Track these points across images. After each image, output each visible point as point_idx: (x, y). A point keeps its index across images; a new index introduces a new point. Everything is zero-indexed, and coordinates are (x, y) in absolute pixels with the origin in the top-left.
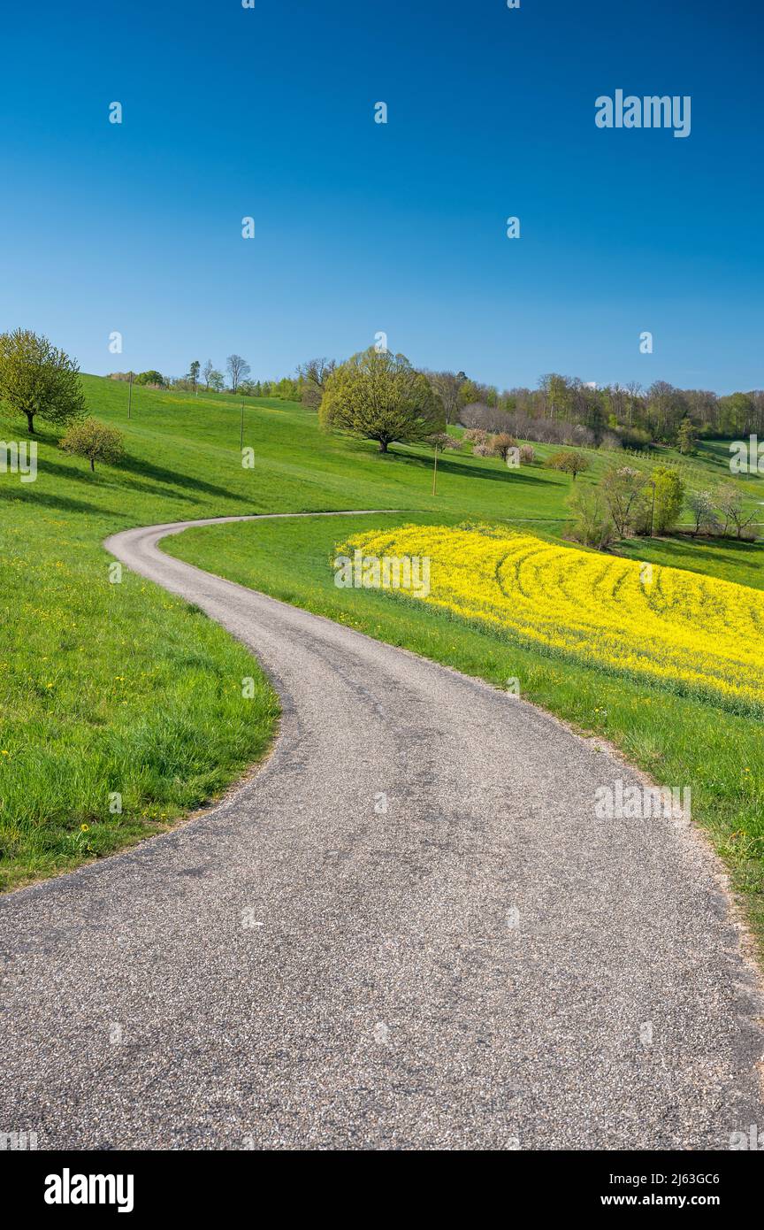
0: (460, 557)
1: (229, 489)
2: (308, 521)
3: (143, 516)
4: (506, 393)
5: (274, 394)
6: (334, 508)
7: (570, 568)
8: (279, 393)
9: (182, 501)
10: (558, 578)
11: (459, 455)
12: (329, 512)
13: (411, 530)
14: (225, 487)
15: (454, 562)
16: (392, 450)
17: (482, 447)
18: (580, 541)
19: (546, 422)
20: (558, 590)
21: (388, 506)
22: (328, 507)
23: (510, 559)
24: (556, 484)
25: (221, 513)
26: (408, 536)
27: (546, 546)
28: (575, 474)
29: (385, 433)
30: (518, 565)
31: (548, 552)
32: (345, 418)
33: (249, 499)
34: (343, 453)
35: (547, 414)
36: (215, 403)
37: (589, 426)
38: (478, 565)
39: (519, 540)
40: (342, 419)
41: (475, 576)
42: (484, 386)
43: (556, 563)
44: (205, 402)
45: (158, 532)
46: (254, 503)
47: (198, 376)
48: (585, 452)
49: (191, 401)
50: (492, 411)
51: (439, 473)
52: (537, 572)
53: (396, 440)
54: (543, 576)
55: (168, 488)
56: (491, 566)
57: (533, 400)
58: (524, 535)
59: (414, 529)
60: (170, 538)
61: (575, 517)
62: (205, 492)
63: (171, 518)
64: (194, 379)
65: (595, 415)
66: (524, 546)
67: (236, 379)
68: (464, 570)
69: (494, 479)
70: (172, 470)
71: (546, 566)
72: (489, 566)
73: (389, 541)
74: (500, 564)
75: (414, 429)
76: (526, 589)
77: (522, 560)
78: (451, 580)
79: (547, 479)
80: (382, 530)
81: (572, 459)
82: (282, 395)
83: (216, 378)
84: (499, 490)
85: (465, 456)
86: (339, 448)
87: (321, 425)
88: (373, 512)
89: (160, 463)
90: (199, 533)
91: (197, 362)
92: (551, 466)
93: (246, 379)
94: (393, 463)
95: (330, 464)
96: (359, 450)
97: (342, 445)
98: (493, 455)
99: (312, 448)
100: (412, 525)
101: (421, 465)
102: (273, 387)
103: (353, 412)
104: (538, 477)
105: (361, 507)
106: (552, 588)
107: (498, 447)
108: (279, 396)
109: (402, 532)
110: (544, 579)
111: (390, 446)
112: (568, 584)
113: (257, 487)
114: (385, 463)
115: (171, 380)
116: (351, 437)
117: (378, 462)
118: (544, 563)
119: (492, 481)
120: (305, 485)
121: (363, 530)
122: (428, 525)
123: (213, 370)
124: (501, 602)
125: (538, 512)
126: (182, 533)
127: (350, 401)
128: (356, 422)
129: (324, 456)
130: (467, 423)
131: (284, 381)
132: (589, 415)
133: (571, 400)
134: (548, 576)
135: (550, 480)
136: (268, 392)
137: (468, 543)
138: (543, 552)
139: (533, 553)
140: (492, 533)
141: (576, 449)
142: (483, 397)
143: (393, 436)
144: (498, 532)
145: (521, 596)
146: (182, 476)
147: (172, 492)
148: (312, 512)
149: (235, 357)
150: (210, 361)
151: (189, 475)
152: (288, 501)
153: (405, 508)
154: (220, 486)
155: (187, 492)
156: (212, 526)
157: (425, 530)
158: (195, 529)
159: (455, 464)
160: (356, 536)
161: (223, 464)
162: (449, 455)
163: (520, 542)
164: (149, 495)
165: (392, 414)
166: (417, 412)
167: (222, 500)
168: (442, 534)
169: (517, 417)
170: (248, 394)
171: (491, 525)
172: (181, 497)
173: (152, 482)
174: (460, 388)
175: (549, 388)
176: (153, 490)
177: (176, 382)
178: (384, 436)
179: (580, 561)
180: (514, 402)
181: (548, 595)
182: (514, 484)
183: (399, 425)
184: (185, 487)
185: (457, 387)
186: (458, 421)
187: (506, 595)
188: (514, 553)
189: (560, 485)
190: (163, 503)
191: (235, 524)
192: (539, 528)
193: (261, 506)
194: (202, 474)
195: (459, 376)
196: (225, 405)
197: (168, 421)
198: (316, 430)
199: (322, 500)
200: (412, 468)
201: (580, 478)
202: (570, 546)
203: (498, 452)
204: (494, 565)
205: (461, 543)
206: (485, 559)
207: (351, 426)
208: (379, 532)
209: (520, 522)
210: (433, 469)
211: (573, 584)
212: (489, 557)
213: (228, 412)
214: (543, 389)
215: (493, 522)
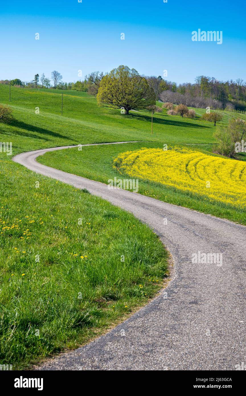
0: (169, 163)
1: (61, 134)
2: (98, 148)
3: (25, 148)
4: (180, 85)
5: (74, 88)
6: (108, 141)
7: (219, 166)
8: (76, 88)
9: (40, 140)
10: (214, 171)
11: (161, 115)
12: (106, 143)
13: (145, 151)
14: (59, 133)
15: (167, 165)
16: (131, 113)
17: (171, 111)
18: (220, 153)
19: (200, 98)
20: (215, 176)
21: (132, 140)
22: (106, 141)
23: (191, 163)
24: (207, 127)
25: (58, 145)
26: (144, 153)
27: (206, 156)
28: (215, 123)
29: (128, 105)
30: (195, 165)
31: (208, 159)
32: (109, 99)
33: (70, 138)
34: (108, 115)
35: (200, 94)
36: (48, 94)
37: (220, 100)
38: (178, 166)
39: (193, 154)
40: (108, 99)
41: (177, 171)
42: (170, 82)
43: (212, 164)
44: (44, 93)
45: (33, 154)
46: (72, 140)
47: (38, 81)
48: (218, 112)
49: (38, 93)
50: (175, 93)
51: (153, 123)
52: (204, 169)
53: (133, 109)
54: (208, 170)
55: (34, 134)
56: (183, 166)
57: (193, 88)
58: (196, 151)
59: (146, 150)
60: (40, 157)
61: (218, 143)
62: (50, 135)
63: (37, 148)
64: (36, 82)
65: (222, 94)
66: (197, 157)
67: (56, 82)
68: (172, 168)
69: (179, 125)
70: (34, 125)
71: (208, 166)
72: (182, 166)
73: (136, 156)
74: (187, 165)
75: (141, 103)
76: (201, 176)
77: (197, 163)
78: (167, 173)
79: (202, 125)
80: (132, 151)
81: (214, 115)
82: (77, 89)
83: (47, 81)
84: (182, 131)
85: (164, 115)
86: (107, 113)
87: (99, 102)
88: (126, 142)
89: (28, 122)
90: (52, 154)
91: (38, 75)
92: (203, 119)
93: (61, 82)
94: (132, 119)
95: (103, 120)
96: (116, 114)
97: (108, 112)
98: (177, 114)
99: (94, 113)
100: (145, 148)
101: (145, 120)
102: (73, 85)
103: (113, 96)
104: (198, 124)
105: (120, 140)
106: (212, 176)
107: (179, 111)
108: (76, 89)
109: (141, 151)
110: (208, 171)
111: (130, 111)
112: (219, 174)
113: (73, 132)
114: (128, 119)
115: (25, 83)
116: (111, 108)
117: (125, 119)
118: (207, 164)
119: (178, 127)
120: (94, 131)
121: (123, 151)
122: (152, 148)
123: (45, 78)
124: (192, 183)
125: (200, 141)
126: (45, 155)
127: (111, 91)
128: (114, 101)
129: (100, 117)
130: (163, 100)
131: (78, 82)
132: (219, 95)
133: (211, 88)
134: (210, 170)
135: (204, 125)
136: (70, 87)
137: (171, 155)
138: (205, 159)
139: (201, 160)
140: (181, 151)
141: (214, 110)
142: (171, 88)
143: (131, 107)
144: (184, 150)
145: (199, 180)
146: (39, 128)
147: (35, 135)
148: (99, 143)
149: (55, 72)
150: (43, 74)
151: (42, 128)
152: (88, 139)
153: (140, 140)
154: (57, 132)
155: (42, 135)
156: (57, 151)
157: (151, 150)
158: (50, 153)
159: (160, 119)
160: (121, 154)
161: (56, 122)
162: (156, 115)
163: (194, 155)
164: (26, 137)
165: (131, 96)
166: (142, 95)
167: (58, 139)
168: (159, 152)
169: (186, 96)
170: (61, 89)
171: (180, 147)
172: (40, 138)
173: (26, 131)
174: (160, 84)
175: (200, 83)
176: (27, 135)
177: (28, 84)
178: (128, 108)
179: (223, 163)
180: (184, 89)
181: (211, 179)
182: (188, 128)
183: (134, 102)
184: (41, 133)
185: (158, 83)
186: (159, 99)
187: (193, 179)
188: (192, 160)
189: (209, 128)
190: (32, 141)
191: (66, 150)
192: (201, 148)
193: (76, 141)
194: (48, 127)
195: (158, 78)
196: (53, 94)
197: (28, 102)
198: (95, 105)
199: (103, 138)
200: (141, 121)
201: (218, 124)
202: (215, 156)
203: (179, 113)
204: (185, 166)
205: (168, 156)
206: (180, 163)
207: (112, 103)
208: (131, 152)
209: (192, 145)
210: (151, 121)
211: (221, 174)
212: (182, 162)
213: (55, 97)
214: (197, 83)
215: (181, 146)
